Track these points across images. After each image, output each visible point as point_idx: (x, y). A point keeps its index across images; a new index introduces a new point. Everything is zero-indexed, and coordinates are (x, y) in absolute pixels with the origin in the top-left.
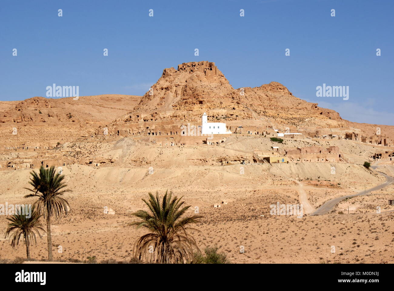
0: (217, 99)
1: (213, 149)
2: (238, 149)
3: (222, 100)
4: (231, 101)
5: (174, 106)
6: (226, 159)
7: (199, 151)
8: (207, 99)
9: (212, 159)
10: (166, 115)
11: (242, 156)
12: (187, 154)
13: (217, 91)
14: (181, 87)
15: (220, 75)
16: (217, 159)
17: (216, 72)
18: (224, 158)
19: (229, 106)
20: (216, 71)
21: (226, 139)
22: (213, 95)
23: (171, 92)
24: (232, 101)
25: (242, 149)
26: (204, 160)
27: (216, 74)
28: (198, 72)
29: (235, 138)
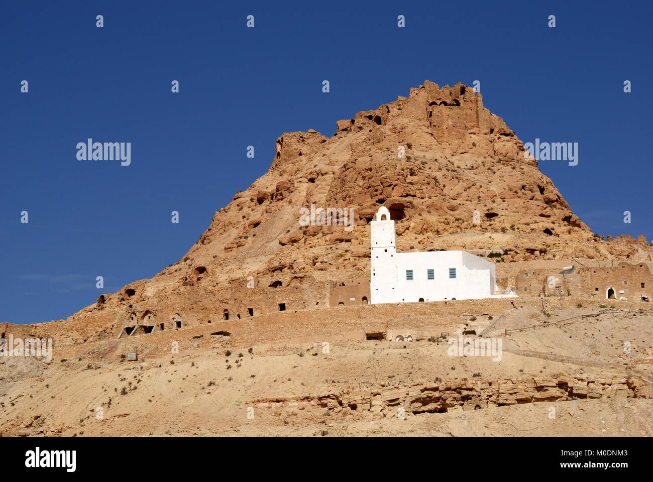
0: (476, 201)
1: (403, 351)
2: (544, 350)
3: (496, 208)
4: (539, 211)
5: (285, 241)
6: (465, 393)
7: (325, 363)
8: (427, 199)
9: (389, 395)
10: (240, 271)
11: (562, 378)
12: (256, 380)
13: (476, 177)
14: (329, 178)
15: (496, 130)
16: (415, 393)
17: (477, 117)
18: (458, 390)
19: (528, 224)
20: (477, 112)
21: (487, 322)
22: (459, 187)
23: (290, 202)
24: (544, 212)
25: (565, 353)
26: (341, 404)
27: (478, 127)
28: (400, 118)
29: (533, 316)
